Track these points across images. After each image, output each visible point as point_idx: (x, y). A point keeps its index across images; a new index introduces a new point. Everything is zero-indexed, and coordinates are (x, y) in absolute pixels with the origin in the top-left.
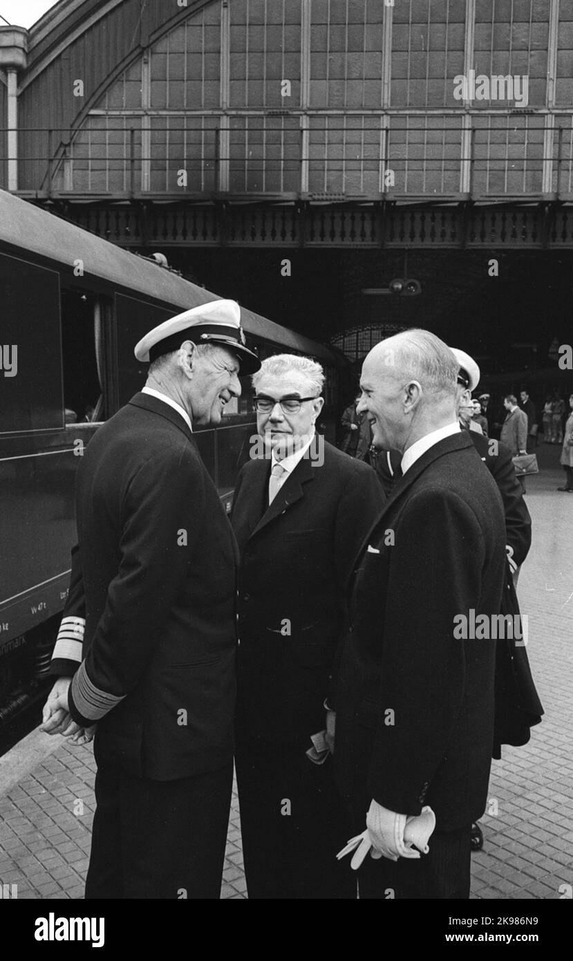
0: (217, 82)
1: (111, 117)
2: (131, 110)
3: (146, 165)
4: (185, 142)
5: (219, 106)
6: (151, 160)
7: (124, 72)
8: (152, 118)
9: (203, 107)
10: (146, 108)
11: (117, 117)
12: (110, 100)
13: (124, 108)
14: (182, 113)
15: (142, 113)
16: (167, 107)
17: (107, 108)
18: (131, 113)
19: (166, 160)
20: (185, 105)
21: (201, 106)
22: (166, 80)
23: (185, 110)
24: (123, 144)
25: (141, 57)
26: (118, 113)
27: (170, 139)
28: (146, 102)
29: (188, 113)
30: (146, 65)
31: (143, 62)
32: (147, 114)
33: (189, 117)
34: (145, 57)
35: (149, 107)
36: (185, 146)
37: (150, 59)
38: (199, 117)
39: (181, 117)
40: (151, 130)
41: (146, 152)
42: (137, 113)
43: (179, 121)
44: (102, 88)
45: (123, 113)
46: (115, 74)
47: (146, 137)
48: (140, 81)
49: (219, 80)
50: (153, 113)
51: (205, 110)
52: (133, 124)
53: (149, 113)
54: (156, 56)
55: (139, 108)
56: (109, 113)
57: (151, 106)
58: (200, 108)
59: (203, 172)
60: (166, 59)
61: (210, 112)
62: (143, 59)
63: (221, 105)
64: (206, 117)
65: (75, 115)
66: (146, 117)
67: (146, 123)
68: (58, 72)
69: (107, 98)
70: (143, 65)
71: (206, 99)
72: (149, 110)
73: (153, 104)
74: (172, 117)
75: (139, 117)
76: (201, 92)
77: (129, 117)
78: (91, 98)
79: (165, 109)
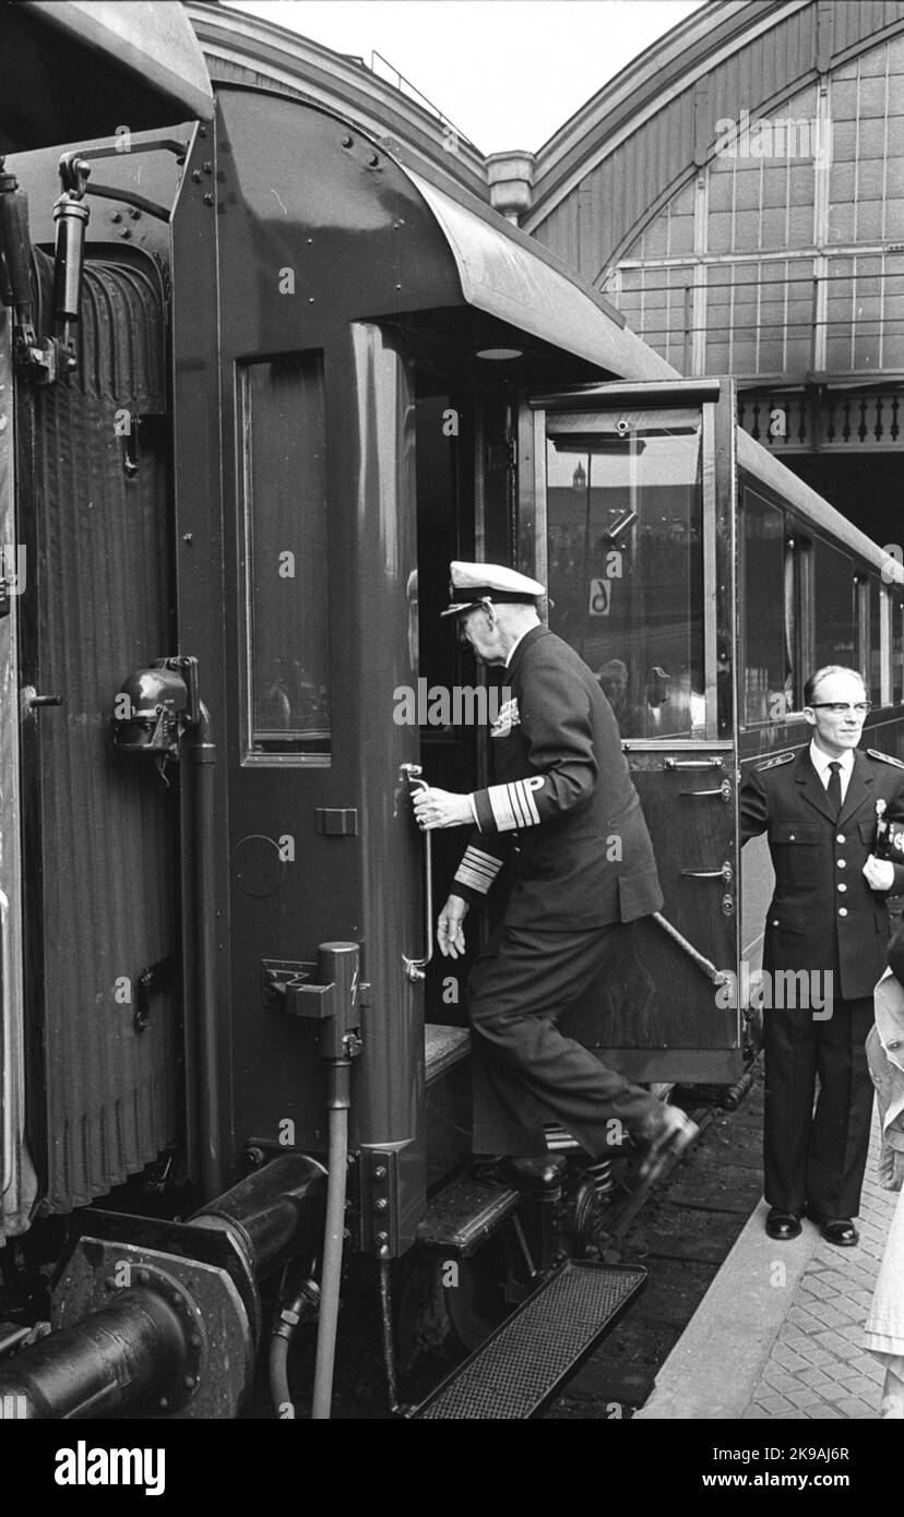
0: (810, 207)
1: (648, 270)
2: (678, 258)
3: (699, 339)
4: (759, 300)
5: (812, 242)
6: (707, 330)
7: (669, 204)
8: (710, 266)
9: (786, 247)
10: (700, 254)
11: (657, 270)
12: (647, 245)
13: (668, 256)
14: (756, 257)
15: (694, 261)
16: (733, 251)
17: (643, 257)
18: (678, 262)
19: (728, 329)
20: (760, 245)
21: (784, 245)
22: (731, 211)
23: (759, 253)
24: (665, 308)
25: (694, 180)
26: (658, 263)
27: (736, 297)
28: (701, 245)
29: (764, 257)
30: (702, 191)
31: (697, 185)
32: (702, 263)
33: (764, 263)
34: (701, 179)
35: (706, 252)
36: (759, 305)
37: (707, 181)
38: (781, 261)
39: (754, 264)
40: (707, 286)
41: (699, 319)
42: (686, 261)
43: (750, 270)
44: (637, 229)
45: (666, 263)
46: (656, 206)
47: (700, 296)
48: (693, 215)
49: (813, 205)
50: (711, 260)
51: (791, 250)
52: (682, 278)
53: (705, 260)
54: (717, 178)
55: (691, 254)
56: (647, 264)
57: (709, 250)
58: (782, 248)
59: (785, 342)
60: (731, 180)
61: (798, 254)
62: (697, 181)
63: (815, 241)
64: (791, 260)
65: (597, 271)
66: (700, 267)
67: (700, 276)
68: (574, 211)
69: (643, 241)
70: (697, 191)
71: (791, 235)
72: (705, 256)
73: (712, 248)
74: (739, 264)
75: (691, 267)
76: (784, 227)
77: (674, 268)
78: (619, 246)
79: (728, 253)
